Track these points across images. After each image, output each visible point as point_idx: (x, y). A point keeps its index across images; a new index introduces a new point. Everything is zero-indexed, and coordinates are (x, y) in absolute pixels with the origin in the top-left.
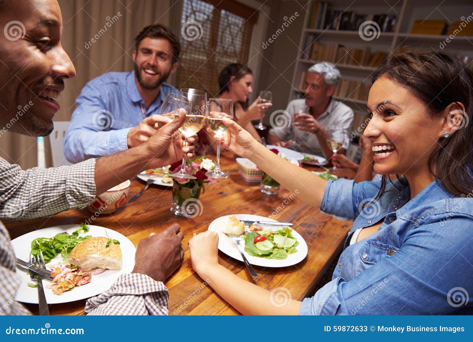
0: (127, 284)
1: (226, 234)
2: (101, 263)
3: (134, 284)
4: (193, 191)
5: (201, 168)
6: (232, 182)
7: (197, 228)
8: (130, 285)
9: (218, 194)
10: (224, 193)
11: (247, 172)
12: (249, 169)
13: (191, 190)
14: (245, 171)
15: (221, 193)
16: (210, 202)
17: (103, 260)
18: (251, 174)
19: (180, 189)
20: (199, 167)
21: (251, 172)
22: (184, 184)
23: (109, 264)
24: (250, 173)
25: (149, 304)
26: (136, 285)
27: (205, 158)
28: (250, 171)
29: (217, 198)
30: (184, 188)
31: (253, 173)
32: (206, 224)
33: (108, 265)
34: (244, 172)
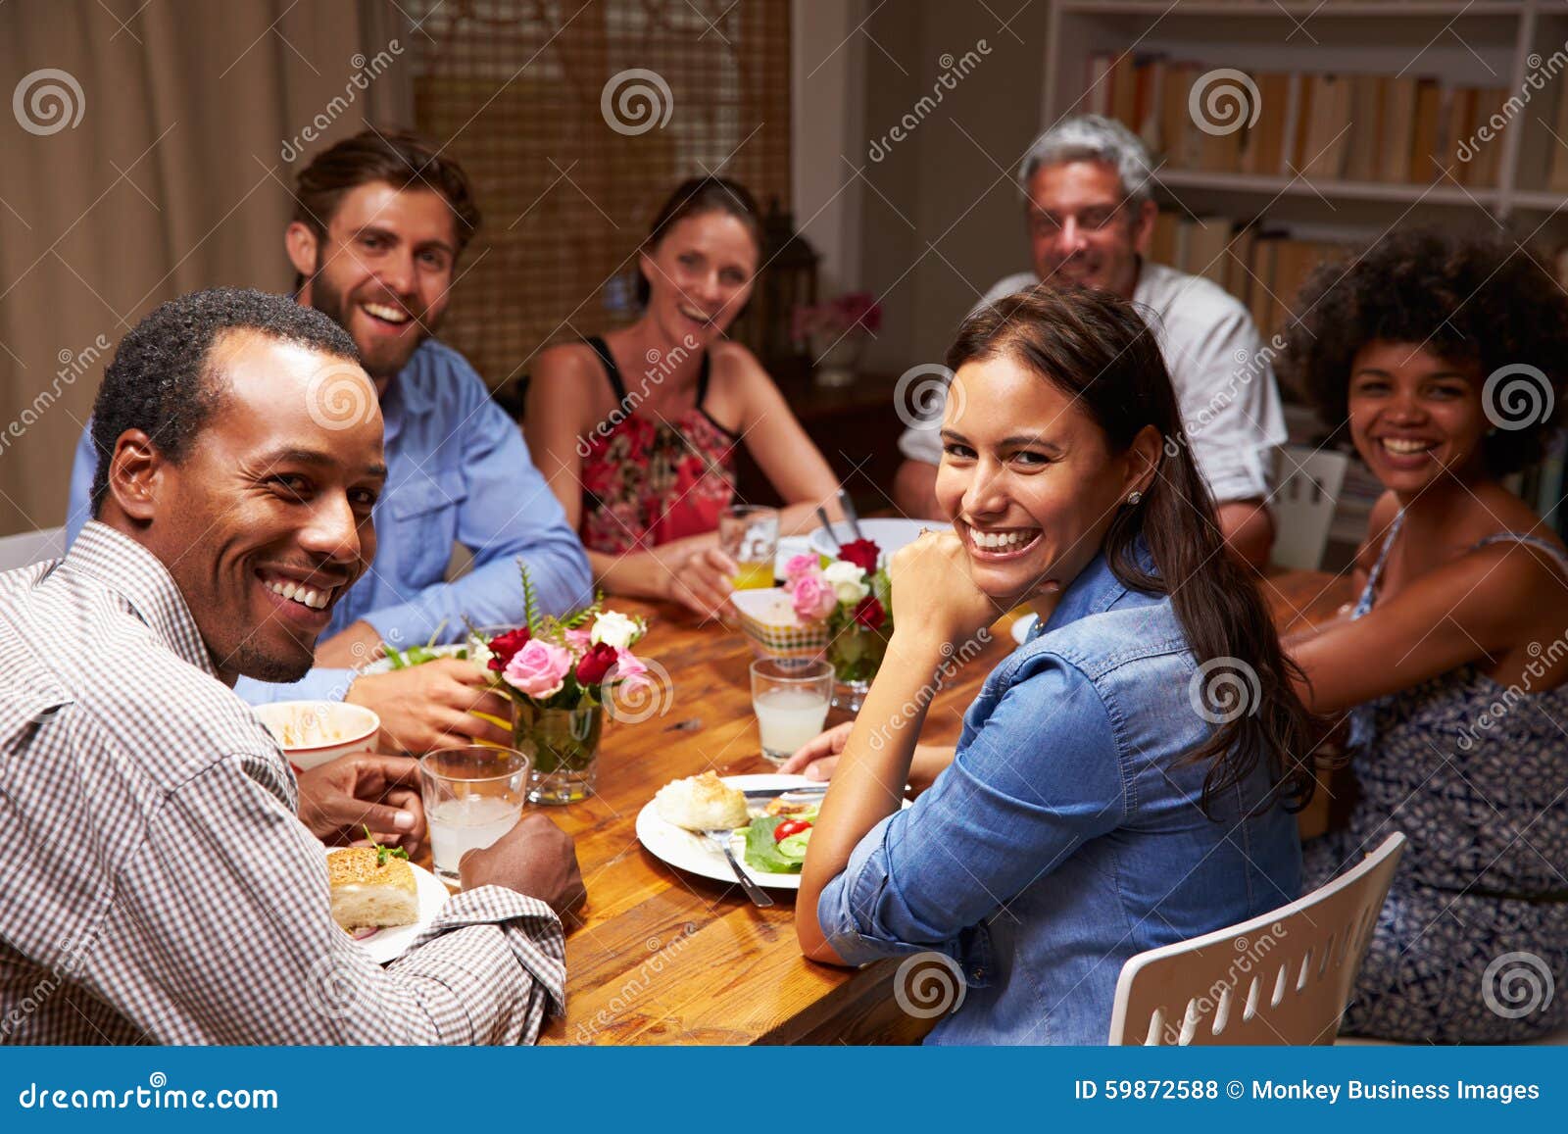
0: (468, 908)
1: (693, 832)
2: (365, 911)
3: (483, 906)
4: (578, 720)
5: (594, 642)
6: (721, 684)
7: (603, 830)
8: (474, 910)
9: (669, 729)
10: (690, 726)
11: (774, 641)
12: (776, 628)
13: (571, 718)
14: (766, 639)
15: (679, 726)
16: (642, 755)
17: (372, 900)
18: (790, 646)
19: (537, 716)
20: (589, 642)
21: (789, 637)
22: (547, 700)
23: (386, 910)
24: (784, 642)
25: (518, 944)
26: (488, 906)
27: (604, 611)
28: (783, 634)
29: (665, 744)
30: (549, 712)
31: (794, 641)
32: (630, 816)
33: (384, 914)
34: (762, 641)
